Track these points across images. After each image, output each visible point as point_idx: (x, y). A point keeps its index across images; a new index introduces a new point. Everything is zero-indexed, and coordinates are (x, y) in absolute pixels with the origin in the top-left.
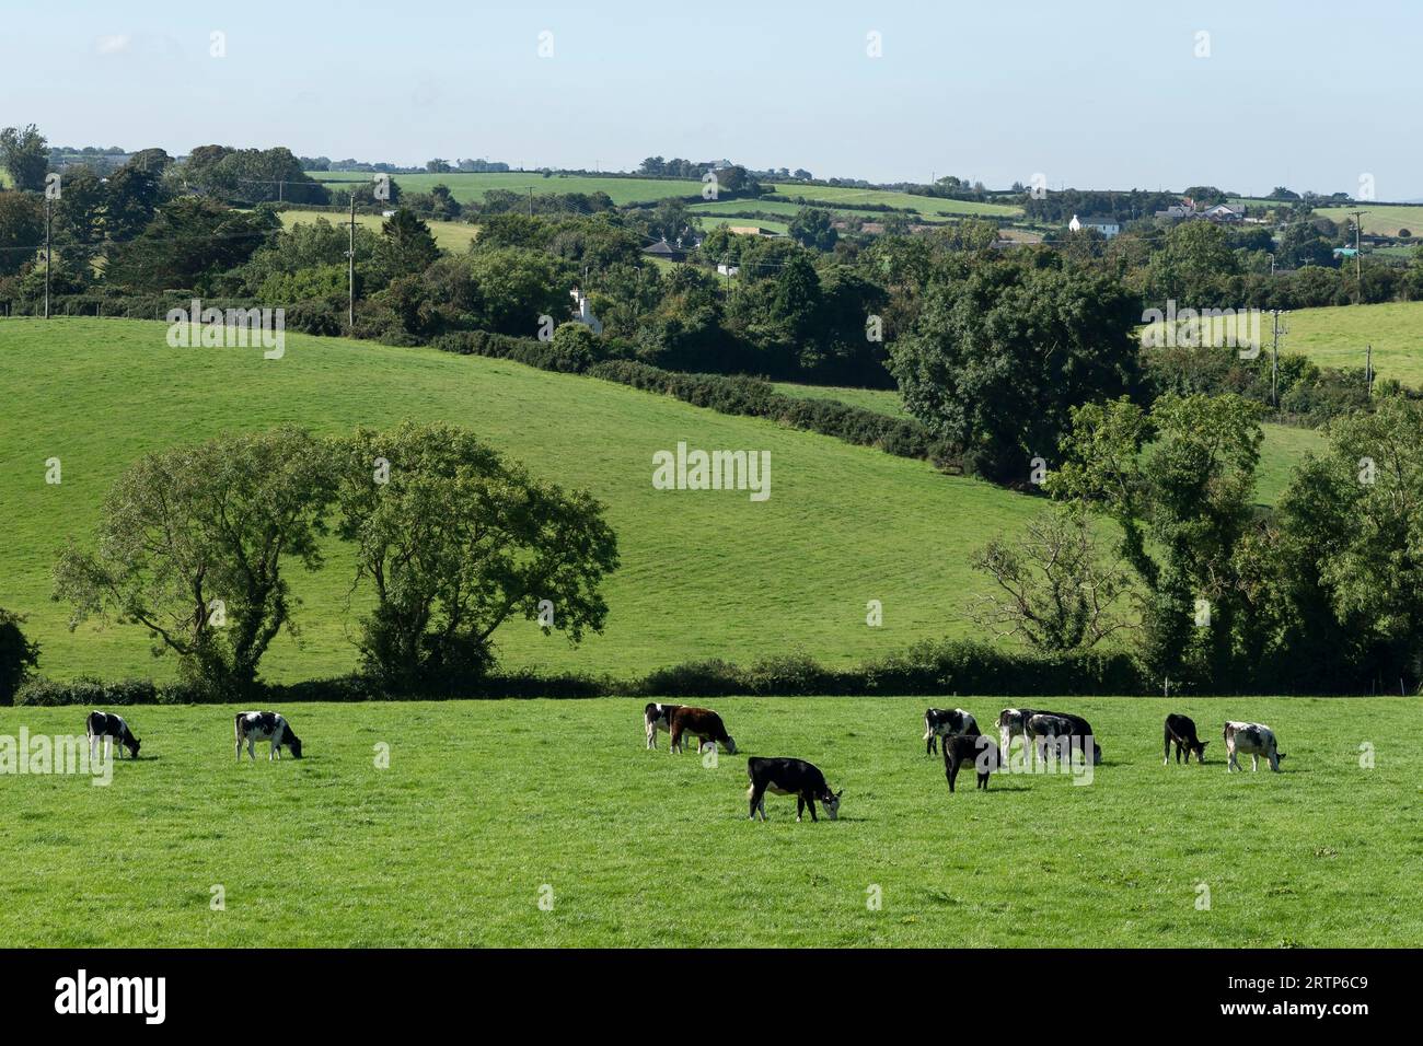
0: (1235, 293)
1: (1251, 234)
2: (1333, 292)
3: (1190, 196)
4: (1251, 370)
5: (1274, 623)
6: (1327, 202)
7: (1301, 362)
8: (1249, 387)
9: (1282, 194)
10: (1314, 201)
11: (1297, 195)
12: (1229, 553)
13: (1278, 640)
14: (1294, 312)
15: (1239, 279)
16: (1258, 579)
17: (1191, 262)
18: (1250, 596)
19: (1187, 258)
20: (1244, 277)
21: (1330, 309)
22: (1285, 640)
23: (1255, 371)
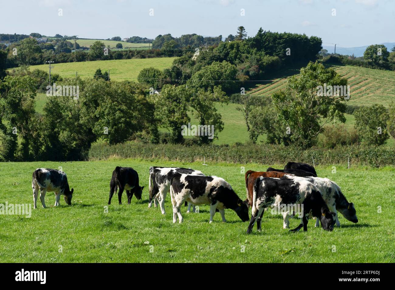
0: (40, 59)
1: (48, 46)
2: (68, 59)
3: (31, 36)
4: (43, 79)
5: (42, 144)
6: (71, 38)
7: (58, 76)
8: (43, 83)
9: (58, 36)
10: (66, 38)
11: (62, 36)
12: (27, 123)
13: (43, 149)
14: (57, 64)
15: (42, 55)
16: (36, 130)
17: (28, 50)
18: (34, 135)
19: (26, 49)
20: (43, 54)
21: (67, 63)
22: (45, 149)
23: (45, 79)
